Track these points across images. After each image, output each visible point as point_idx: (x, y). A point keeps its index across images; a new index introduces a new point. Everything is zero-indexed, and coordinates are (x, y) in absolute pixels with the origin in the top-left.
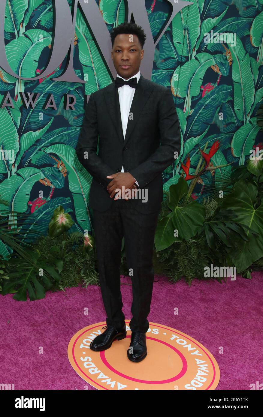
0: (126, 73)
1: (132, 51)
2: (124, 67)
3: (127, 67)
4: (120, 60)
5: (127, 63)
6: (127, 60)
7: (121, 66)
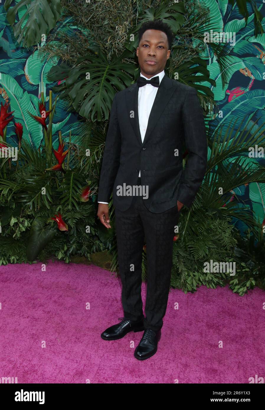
0: (150, 69)
1: (160, 47)
2: (149, 63)
3: (153, 63)
4: (147, 55)
5: (153, 59)
6: (154, 56)
7: (146, 61)
